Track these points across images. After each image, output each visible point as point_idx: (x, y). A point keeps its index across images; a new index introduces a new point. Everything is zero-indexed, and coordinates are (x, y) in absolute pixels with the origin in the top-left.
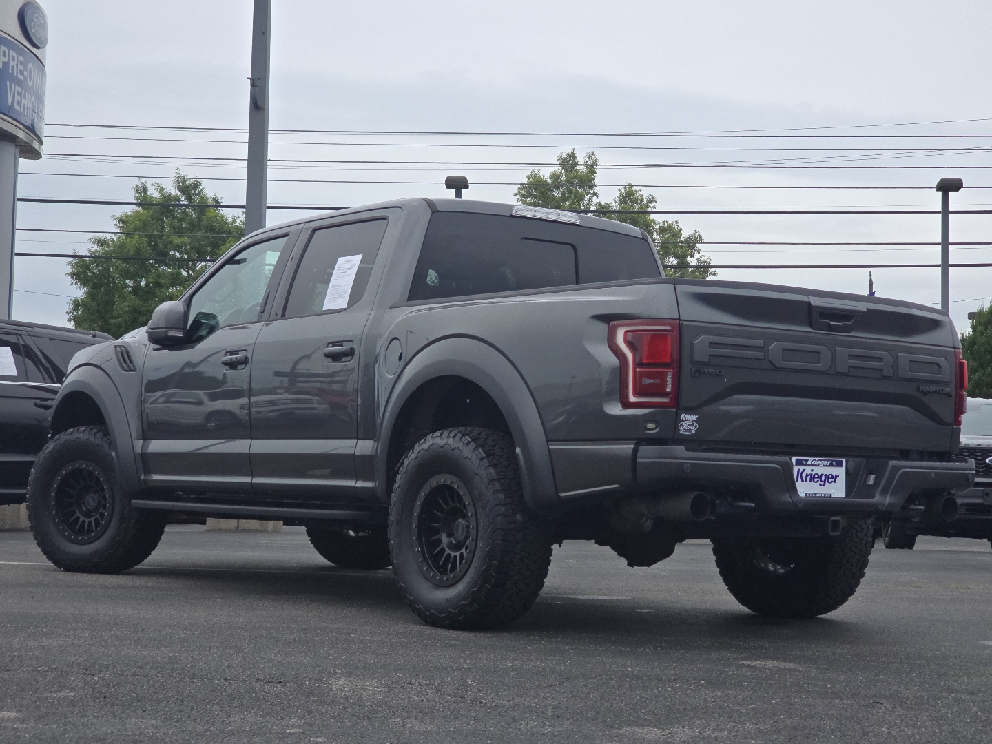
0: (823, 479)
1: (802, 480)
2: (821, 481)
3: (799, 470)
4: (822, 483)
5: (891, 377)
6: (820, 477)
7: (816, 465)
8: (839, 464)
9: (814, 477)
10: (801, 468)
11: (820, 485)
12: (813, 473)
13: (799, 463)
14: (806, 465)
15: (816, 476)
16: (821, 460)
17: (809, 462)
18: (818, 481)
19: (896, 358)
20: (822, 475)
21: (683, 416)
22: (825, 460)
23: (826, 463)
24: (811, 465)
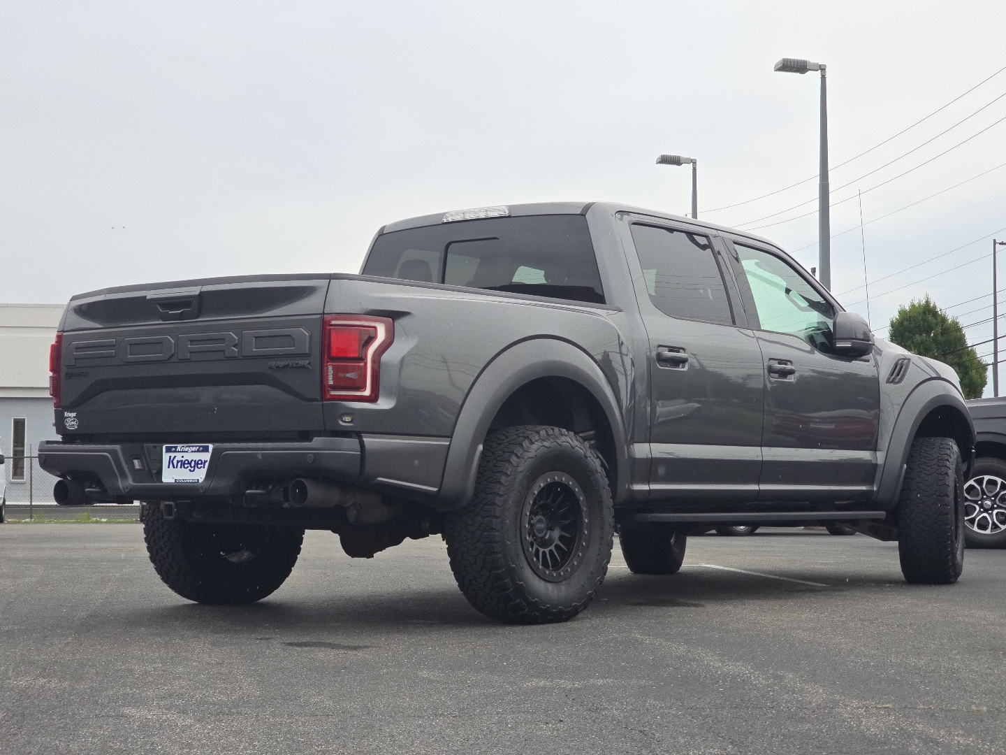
0: (193, 465)
1: (174, 467)
2: (191, 467)
3: (170, 457)
4: (192, 469)
5: (236, 357)
6: (190, 463)
7: (185, 452)
8: (206, 450)
9: (184, 464)
10: (173, 455)
11: (190, 470)
12: (184, 459)
13: (168, 450)
14: (175, 451)
15: (186, 462)
16: (189, 447)
17: (179, 449)
18: (187, 467)
19: (241, 337)
20: (192, 460)
21: (66, 414)
22: (193, 446)
23: (194, 449)
24: (181, 452)
